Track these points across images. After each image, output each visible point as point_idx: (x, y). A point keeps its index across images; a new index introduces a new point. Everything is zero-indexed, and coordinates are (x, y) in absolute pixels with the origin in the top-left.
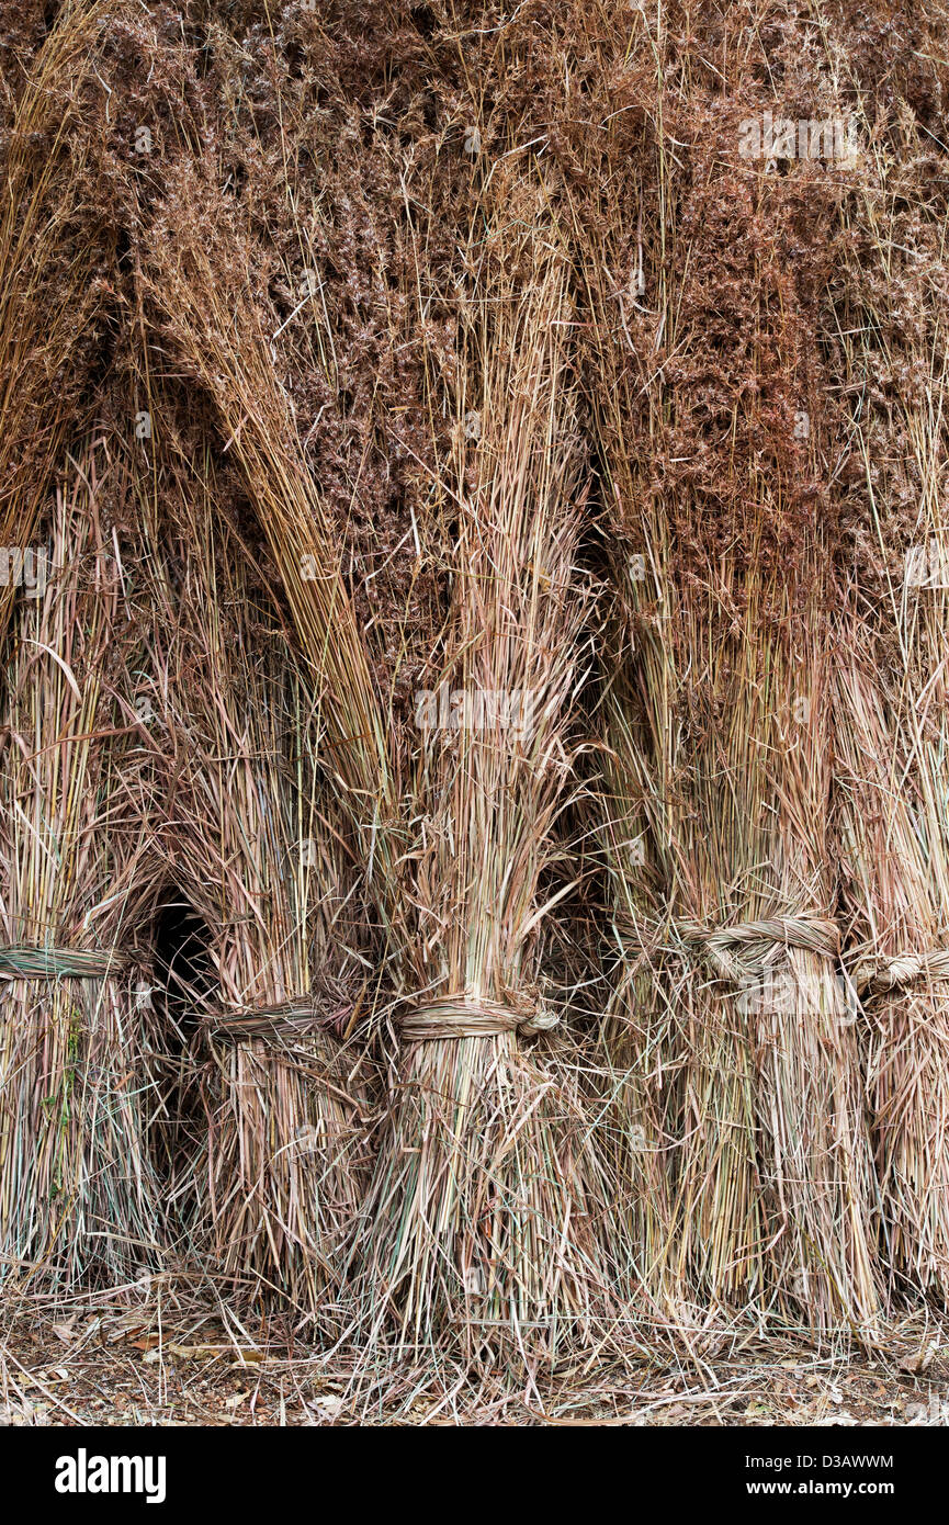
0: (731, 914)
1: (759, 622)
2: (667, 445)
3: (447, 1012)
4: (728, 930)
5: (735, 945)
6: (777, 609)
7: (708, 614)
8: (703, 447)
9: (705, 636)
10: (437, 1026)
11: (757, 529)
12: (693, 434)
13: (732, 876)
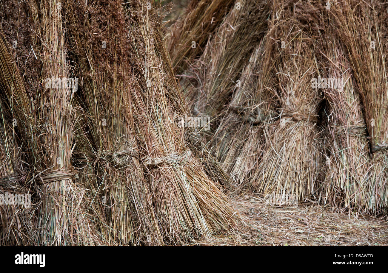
0: (117, 149)
1: (118, 75)
2: (91, 30)
3: (56, 174)
4: (118, 152)
5: (119, 156)
6: (121, 72)
7: (104, 73)
8: (100, 31)
9: (104, 79)
10: (54, 178)
11: (116, 51)
12: (97, 27)
13: (116, 139)
